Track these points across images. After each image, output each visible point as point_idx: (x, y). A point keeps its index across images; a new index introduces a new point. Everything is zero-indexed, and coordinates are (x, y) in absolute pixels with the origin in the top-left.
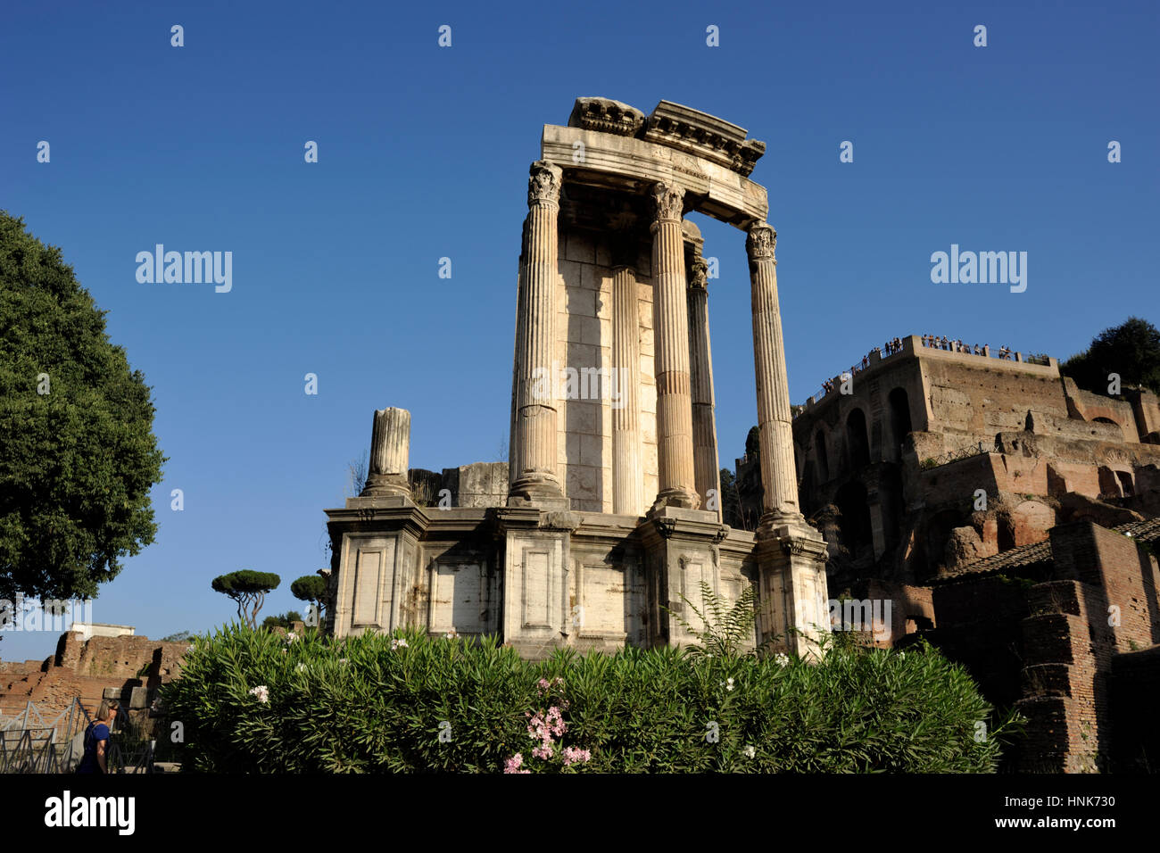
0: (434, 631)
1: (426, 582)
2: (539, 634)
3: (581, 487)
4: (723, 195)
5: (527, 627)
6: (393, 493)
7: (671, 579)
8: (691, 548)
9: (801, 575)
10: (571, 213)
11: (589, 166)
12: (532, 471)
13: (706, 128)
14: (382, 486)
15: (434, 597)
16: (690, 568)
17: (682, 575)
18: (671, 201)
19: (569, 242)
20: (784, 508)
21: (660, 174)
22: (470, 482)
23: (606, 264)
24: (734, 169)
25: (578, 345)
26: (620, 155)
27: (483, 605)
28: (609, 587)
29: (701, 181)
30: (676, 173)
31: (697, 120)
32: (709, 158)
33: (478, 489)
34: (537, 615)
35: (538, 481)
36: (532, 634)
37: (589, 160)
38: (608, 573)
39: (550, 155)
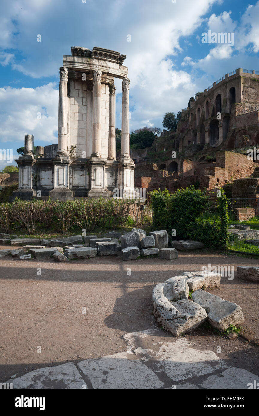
0: (41, 185)
1: (39, 175)
2: (62, 187)
4: (113, 72)
5: (59, 185)
6: (29, 155)
7: (92, 174)
8: (98, 167)
9: (127, 172)
11: (75, 67)
12: (60, 150)
13: (108, 53)
14: (27, 154)
15: (41, 178)
16: (97, 171)
17: (95, 173)
18: (98, 76)
20: (125, 155)
21: (95, 68)
22: (52, 149)
23: (86, 89)
24: (117, 63)
26: (84, 63)
27: (52, 179)
28: (80, 175)
29: (107, 68)
30: (100, 67)
31: (105, 52)
32: (110, 61)
33: (54, 151)
34: (61, 182)
35: (62, 152)
36: (61, 186)
37: (75, 66)
38: (80, 172)
39: (64, 65)
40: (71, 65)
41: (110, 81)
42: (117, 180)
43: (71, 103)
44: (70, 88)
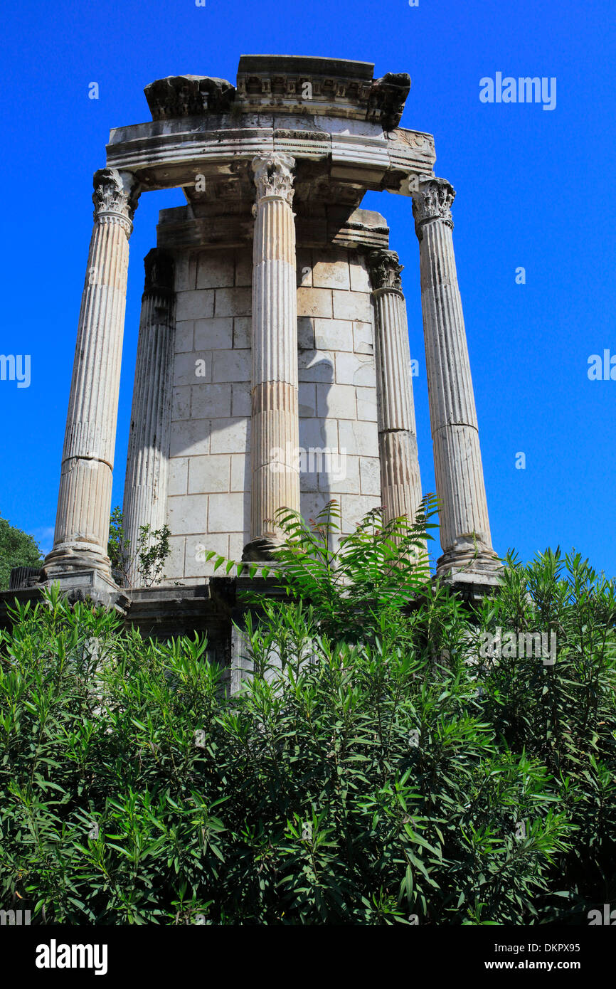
4: (356, 154)
10: (197, 233)
11: (162, 161)
18: (271, 175)
19: (200, 271)
21: (256, 147)
25: (208, 386)
30: (277, 140)
31: (296, 71)
32: (331, 114)
37: (161, 155)
39: (113, 162)
40: (145, 157)
43: (178, 348)
44: (177, 289)
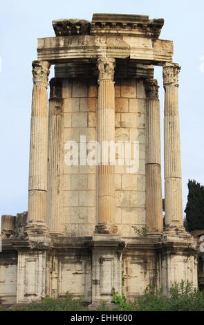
2: (31, 298)
3: (80, 218)
4: (139, 55)
5: (26, 295)
7: (94, 269)
8: (106, 253)
12: (31, 222)
16: (105, 263)
17: (100, 266)
18: (105, 68)
19: (73, 89)
20: (171, 224)
21: (99, 54)
24: (146, 36)
28: (74, 272)
29: (124, 51)
30: (108, 50)
31: (116, 19)
32: (130, 35)
34: (31, 289)
36: (29, 298)
37: (60, 55)
38: (73, 265)
39: (40, 56)
40: (53, 55)
41: (145, 72)
42: (158, 280)
43: (65, 125)
44: (64, 97)
